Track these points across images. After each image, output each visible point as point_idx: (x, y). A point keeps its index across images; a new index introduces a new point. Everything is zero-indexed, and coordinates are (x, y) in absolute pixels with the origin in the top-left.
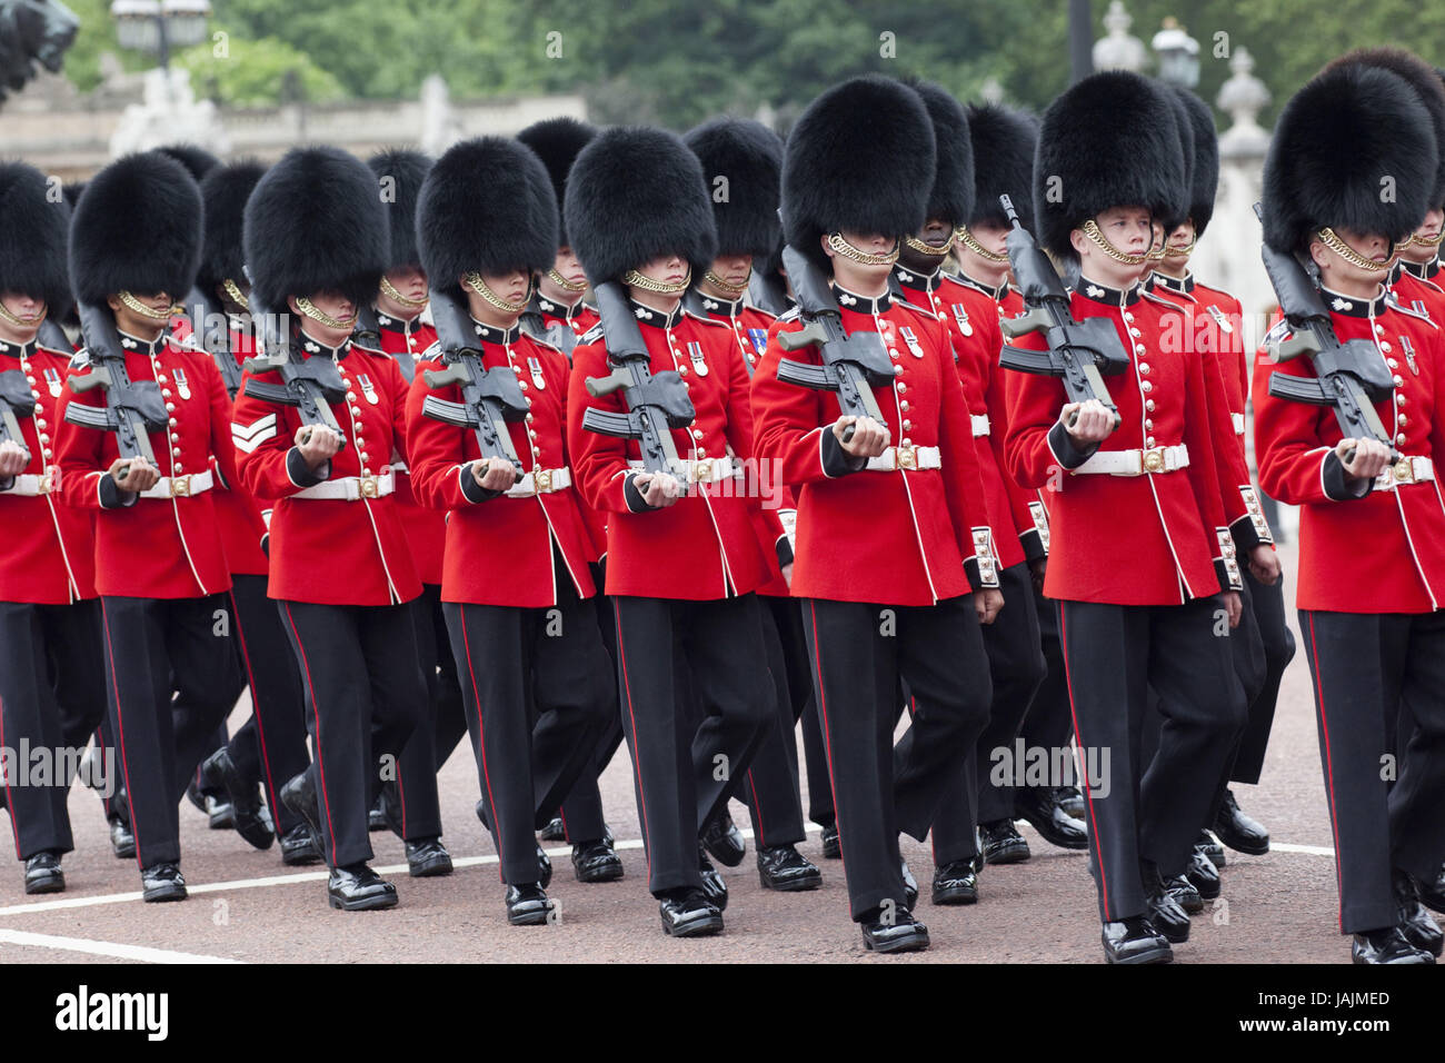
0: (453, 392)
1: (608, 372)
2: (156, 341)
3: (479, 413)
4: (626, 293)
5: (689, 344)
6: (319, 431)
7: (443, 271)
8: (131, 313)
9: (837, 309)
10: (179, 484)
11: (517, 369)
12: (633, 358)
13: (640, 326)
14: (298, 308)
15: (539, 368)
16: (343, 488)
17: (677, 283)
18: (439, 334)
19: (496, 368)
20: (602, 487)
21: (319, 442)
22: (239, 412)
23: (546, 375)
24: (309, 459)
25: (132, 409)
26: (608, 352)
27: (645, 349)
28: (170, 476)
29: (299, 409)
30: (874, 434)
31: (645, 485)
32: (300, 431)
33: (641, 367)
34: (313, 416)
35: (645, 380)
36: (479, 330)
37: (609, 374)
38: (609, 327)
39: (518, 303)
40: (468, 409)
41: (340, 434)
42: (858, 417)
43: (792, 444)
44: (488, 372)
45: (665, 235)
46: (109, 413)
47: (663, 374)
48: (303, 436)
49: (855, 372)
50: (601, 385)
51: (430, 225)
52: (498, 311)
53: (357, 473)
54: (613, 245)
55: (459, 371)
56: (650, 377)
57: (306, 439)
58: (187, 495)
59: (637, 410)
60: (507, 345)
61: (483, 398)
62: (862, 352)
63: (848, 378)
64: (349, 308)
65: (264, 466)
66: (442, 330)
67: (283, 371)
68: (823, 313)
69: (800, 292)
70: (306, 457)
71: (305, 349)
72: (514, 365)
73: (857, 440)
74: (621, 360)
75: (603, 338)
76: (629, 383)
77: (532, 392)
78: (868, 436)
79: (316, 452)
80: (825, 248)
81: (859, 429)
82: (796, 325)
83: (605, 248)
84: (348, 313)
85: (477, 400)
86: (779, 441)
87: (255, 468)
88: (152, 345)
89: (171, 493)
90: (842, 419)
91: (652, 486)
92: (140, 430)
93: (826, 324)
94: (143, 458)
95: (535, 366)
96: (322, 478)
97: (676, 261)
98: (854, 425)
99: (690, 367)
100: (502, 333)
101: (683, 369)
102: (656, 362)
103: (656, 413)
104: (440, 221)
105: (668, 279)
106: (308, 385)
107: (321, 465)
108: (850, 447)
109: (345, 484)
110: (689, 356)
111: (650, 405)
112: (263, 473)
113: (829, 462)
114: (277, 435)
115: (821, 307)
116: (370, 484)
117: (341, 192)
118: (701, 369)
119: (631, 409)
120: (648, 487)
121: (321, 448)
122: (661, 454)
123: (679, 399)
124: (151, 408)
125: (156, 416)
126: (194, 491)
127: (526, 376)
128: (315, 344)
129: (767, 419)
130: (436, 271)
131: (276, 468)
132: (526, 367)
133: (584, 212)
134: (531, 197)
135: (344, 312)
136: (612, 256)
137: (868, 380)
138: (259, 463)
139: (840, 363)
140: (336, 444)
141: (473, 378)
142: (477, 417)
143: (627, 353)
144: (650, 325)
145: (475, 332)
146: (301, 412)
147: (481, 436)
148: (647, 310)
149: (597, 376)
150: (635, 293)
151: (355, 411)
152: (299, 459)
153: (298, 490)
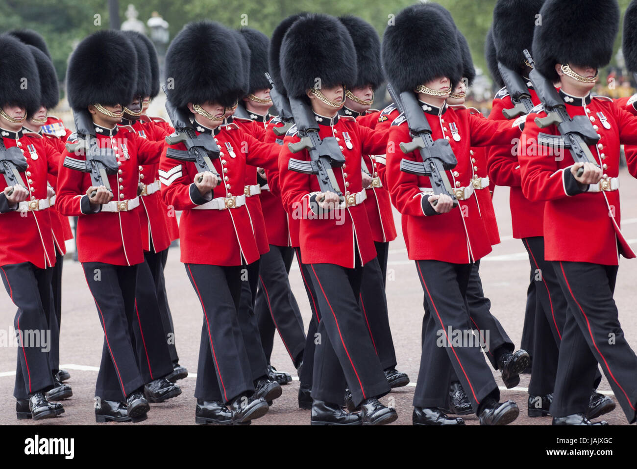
0: (304, 154)
1: (410, 140)
2: (114, 129)
3: (319, 166)
4: (417, 96)
5: (450, 124)
6: (207, 175)
7: (299, 87)
8: (101, 115)
9: (564, 104)
10: (122, 205)
11: (338, 139)
12: (424, 132)
13: (425, 114)
14: (194, 110)
15: (349, 137)
16: (218, 203)
17: (446, 91)
18: (296, 120)
19: (326, 138)
20: (408, 202)
21: (207, 181)
22: (163, 164)
23: (353, 141)
24: (202, 190)
25: (99, 161)
26: (410, 128)
27: (430, 128)
28: (118, 200)
29: (195, 163)
30: (594, 172)
31: (435, 201)
32: (197, 176)
33: (428, 136)
34: (203, 167)
35: (430, 144)
36: (317, 119)
37: (411, 141)
38: (409, 115)
39: (340, 103)
40: (313, 164)
41: (218, 176)
42: (584, 163)
43: (546, 179)
44: (322, 140)
45: (439, 65)
46: (87, 163)
47: (439, 141)
48: (199, 178)
49: (578, 138)
50: (408, 147)
51: (290, 64)
52: (330, 108)
53: (225, 196)
54: (411, 72)
55: (307, 141)
56: (433, 142)
57: (200, 180)
58: (126, 210)
59: (428, 160)
60: (332, 126)
61: (320, 157)
62: (581, 127)
63: (575, 142)
64: (221, 110)
65: (176, 194)
66: (297, 118)
67: (186, 143)
68: (557, 107)
69: (543, 96)
70: (200, 189)
71: (197, 130)
72: (336, 137)
73: (585, 175)
74: (417, 133)
75: (406, 121)
76: (422, 145)
77: (346, 151)
78: (591, 173)
79: (206, 187)
80: (558, 71)
81: (586, 170)
82: (543, 114)
83: (406, 73)
84: (221, 113)
85: (317, 158)
86: (538, 178)
87: (171, 195)
88: (111, 131)
89: (118, 209)
90: (576, 164)
91: (439, 202)
92: (103, 172)
93: (559, 112)
94: (104, 186)
95: (347, 136)
96: (208, 199)
97: (445, 79)
98: (583, 167)
99: (451, 137)
100: (330, 120)
101: (448, 138)
102: (435, 134)
103: (437, 162)
104: (296, 61)
105: (441, 89)
106: (199, 150)
107: (208, 193)
108: (581, 179)
109: (218, 201)
110: (450, 131)
111: (434, 158)
112: (176, 197)
113: (569, 187)
114: (183, 176)
115: (555, 103)
116: (231, 201)
117: (219, 49)
118: (457, 137)
119: (424, 160)
120: (437, 203)
121: (209, 185)
122: (442, 184)
123: (449, 154)
124: (109, 161)
125: (111, 166)
126: (130, 208)
127: (342, 143)
128: (202, 127)
129: (529, 166)
130: (294, 88)
131: (183, 195)
132: (341, 137)
133: (394, 54)
134: (343, 45)
135: (219, 112)
136: (411, 77)
137: (585, 142)
138: (174, 191)
139: (570, 133)
140: (216, 182)
141: (315, 145)
142: (317, 168)
143: (421, 129)
144: (431, 114)
145: (315, 120)
146: (197, 165)
147: (320, 178)
148: (428, 106)
149: (406, 142)
150: (421, 97)
151: (224, 162)
152: (195, 189)
153: (196, 206)
